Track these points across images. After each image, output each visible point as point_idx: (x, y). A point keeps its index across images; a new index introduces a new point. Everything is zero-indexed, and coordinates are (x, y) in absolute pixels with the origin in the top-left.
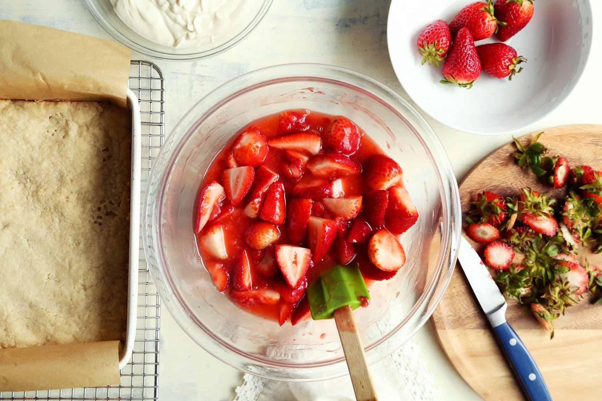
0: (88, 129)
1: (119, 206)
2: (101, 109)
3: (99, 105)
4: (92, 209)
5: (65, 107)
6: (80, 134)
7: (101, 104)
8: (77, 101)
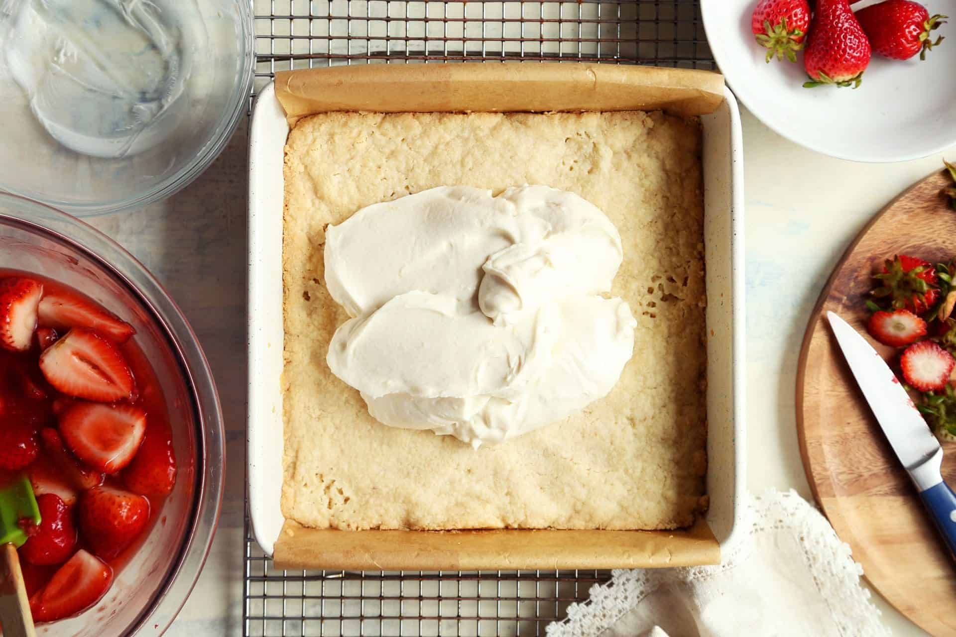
0: (629, 157)
1: (685, 284)
2: (650, 123)
3: (647, 116)
4: (639, 291)
5: (592, 122)
6: (617, 167)
7: (649, 114)
8: (610, 111)
